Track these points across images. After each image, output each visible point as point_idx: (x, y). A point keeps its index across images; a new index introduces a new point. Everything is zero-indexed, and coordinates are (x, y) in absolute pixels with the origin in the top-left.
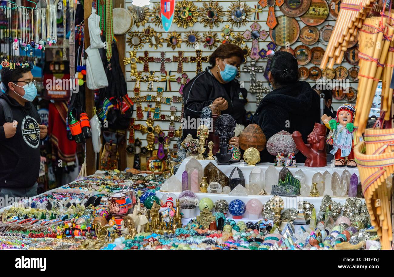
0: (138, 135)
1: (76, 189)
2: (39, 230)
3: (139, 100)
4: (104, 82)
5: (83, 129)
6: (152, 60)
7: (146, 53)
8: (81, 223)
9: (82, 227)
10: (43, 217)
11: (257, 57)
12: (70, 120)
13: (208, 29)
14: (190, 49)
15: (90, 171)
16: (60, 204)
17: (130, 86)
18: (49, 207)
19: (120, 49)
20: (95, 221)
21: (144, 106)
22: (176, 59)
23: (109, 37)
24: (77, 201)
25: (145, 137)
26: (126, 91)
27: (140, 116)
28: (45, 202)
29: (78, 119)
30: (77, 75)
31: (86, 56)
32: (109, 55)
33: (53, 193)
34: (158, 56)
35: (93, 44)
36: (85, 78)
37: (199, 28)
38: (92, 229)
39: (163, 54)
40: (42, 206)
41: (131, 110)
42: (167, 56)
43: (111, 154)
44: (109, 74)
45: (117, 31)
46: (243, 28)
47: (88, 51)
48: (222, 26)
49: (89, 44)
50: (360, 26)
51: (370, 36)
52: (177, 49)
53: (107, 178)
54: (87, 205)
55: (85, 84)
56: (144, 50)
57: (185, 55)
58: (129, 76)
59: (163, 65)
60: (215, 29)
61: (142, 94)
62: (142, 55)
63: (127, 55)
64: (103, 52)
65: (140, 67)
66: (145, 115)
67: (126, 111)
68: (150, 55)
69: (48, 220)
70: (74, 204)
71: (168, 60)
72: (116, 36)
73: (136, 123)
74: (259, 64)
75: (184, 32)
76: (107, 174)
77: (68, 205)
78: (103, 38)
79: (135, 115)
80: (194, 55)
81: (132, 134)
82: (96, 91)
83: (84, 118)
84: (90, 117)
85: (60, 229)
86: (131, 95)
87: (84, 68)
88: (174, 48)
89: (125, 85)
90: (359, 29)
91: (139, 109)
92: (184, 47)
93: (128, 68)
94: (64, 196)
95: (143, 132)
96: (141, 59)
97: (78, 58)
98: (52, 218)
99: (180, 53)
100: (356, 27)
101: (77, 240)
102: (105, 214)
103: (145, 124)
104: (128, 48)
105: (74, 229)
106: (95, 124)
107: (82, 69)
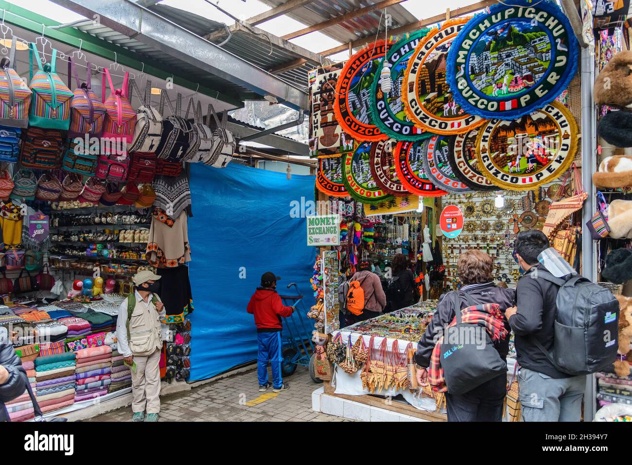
0: (448, 283)
1: (416, 308)
2: (393, 328)
3: (449, 267)
4: (431, 259)
5: (421, 280)
6: (455, 248)
7: (452, 245)
8: (413, 327)
9: (413, 328)
10: (397, 322)
11: (509, 247)
12: (415, 276)
13: (483, 233)
14: (474, 243)
15: (424, 299)
16: (406, 316)
17: (445, 260)
18: (401, 317)
19: (440, 243)
20: (420, 326)
21: (451, 269)
22: (467, 248)
23: (434, 238)
24: (414, 315)
25: (452, 284)
26: (442, 263)
27: (449, 274)
28: (399, 315)
29: (418, 275)
30: (418, 255)
31: (422, 247)
32: (434, 245)
33: (405, 310)
34: (458, 246)
35: (426, 241)
36: (422, 257)
37: (479, 233)
38: (418, 330)
39: (460, 245)
40: (398, 316)
41: (444, 271)
42: (462, 246)
43: (436, 291)
44: (434, 255)
45: (438, 235)
46: (501, 233)
47: (423, 244)
48: (490, 232)
49: (424, 241)
50: (555, 235)
51: (560, 240)
52: (467, 243)
53: (432, 303)
54: (418, 317)
55: (422, 259)
56: (451, 243)
57: (472, 246)
58: (444, 256)
59: (460, 250)
60: (486, 233)
61: (450, 264)
62: (450, 246)
63: (443, 246)
64: (430, 245)
65: (449, 251)
66: (452, 273)
67: (442, 272)
68: (454, 246)
69: (399, 323)
70: (413, 316)
71: (463, 248)
72: (438, 237)
73: (448, 277)
74: (509, 250)
75: (470, 235)
76: (432, 301)
77: (410, 316)
78: (431, 238)
79: (446, 273)
80: (476, 246)
81: (445, 282)
82: (428, 262)
83: (421, 275)
84: (424, 275)
85: (403, 328)
86: (445, 264)
87: (422, 252)
88: (466, 242)
89: (442, 260)
90: (554, 237)
91: (449, 271)
92: (471, 242)
93: (443, 252)
94: (410, 311)
95: (451, 282)
96: (449, 247)
97: (419, 248)
98: (401, 322)
99: (469, 245)
100: (552, 235)
101: (411, 334)
102: (425, 323)
103: (452, 278)
104: (443, 242)
105: (410, 329)
106: (427, 278)
107: (420, 252)
